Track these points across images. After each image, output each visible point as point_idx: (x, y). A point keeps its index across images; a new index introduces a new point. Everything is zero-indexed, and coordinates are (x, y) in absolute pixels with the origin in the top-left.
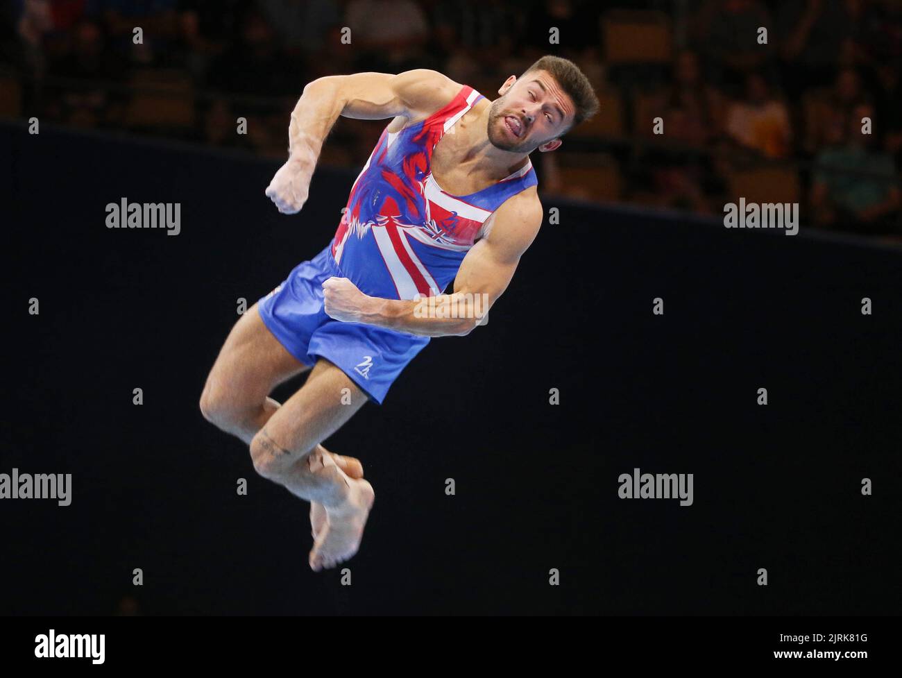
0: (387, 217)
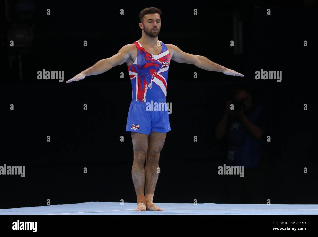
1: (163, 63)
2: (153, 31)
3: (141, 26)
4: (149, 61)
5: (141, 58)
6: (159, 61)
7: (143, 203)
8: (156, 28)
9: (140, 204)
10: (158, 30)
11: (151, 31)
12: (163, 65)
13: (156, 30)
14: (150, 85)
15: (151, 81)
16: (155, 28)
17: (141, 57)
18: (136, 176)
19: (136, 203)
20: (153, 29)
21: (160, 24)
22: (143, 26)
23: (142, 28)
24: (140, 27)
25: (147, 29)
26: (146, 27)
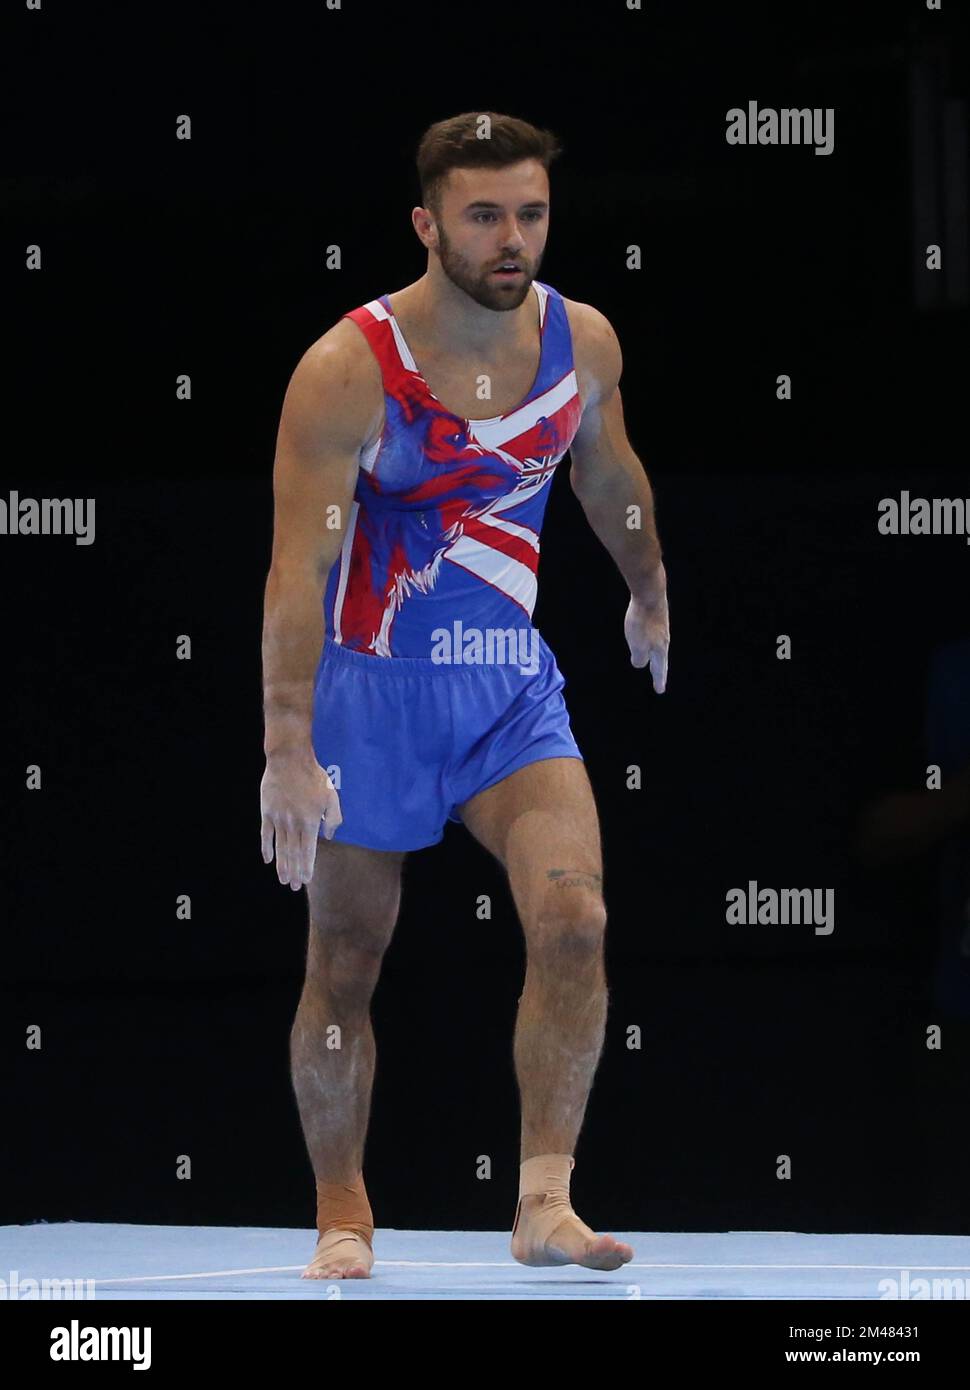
0: (457, 523)
1: (526, 467)
2: (497, 280)
3: (425, 226)
4: (443, 468)
5: (400, 453)
6: (506, 457)
7: (354, 1231)
8: (514, 262)
9: (334, 1236)
10: (527, 273)
11: (485, 276)
12: (526, 474)
13: (516, 270)
14: (427, 577)
15: (438, 559)
16: (508, 261)
17: (404, 448)
18: (316, 1075)
19: (314, 1233)
20: (496, 268)
21: (542, 227)
22: (433, 228)
23: (429, 238)
24: (419, 232)
25: (459, 257)
26: (455, 244)
